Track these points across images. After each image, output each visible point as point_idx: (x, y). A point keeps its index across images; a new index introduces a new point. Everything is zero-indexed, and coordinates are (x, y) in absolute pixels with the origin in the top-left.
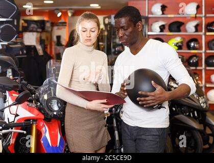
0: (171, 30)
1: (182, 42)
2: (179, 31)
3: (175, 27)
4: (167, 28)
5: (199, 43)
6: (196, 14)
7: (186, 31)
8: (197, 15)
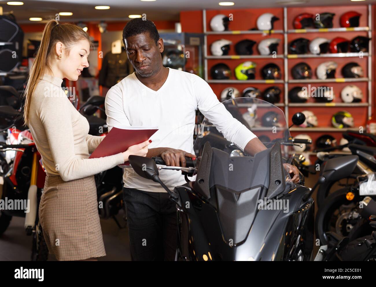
0: (238, 53)
1: (253, 69)
2: (251, 53)
3: (243, 48)
4: (232, 49)
5: (279, 70)
6: (270, 30)
7: (259, 53)
8: (273, 32)
